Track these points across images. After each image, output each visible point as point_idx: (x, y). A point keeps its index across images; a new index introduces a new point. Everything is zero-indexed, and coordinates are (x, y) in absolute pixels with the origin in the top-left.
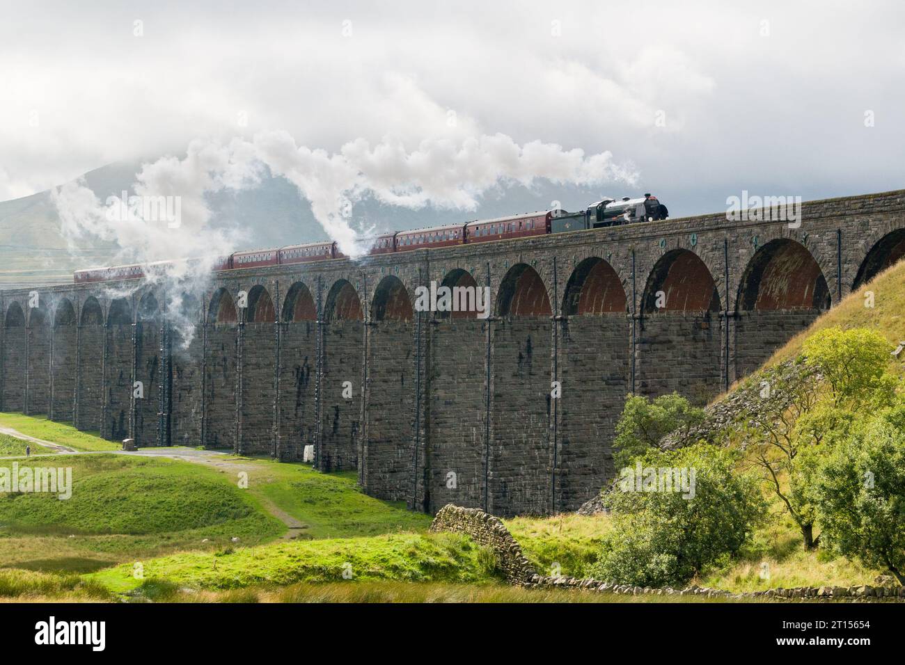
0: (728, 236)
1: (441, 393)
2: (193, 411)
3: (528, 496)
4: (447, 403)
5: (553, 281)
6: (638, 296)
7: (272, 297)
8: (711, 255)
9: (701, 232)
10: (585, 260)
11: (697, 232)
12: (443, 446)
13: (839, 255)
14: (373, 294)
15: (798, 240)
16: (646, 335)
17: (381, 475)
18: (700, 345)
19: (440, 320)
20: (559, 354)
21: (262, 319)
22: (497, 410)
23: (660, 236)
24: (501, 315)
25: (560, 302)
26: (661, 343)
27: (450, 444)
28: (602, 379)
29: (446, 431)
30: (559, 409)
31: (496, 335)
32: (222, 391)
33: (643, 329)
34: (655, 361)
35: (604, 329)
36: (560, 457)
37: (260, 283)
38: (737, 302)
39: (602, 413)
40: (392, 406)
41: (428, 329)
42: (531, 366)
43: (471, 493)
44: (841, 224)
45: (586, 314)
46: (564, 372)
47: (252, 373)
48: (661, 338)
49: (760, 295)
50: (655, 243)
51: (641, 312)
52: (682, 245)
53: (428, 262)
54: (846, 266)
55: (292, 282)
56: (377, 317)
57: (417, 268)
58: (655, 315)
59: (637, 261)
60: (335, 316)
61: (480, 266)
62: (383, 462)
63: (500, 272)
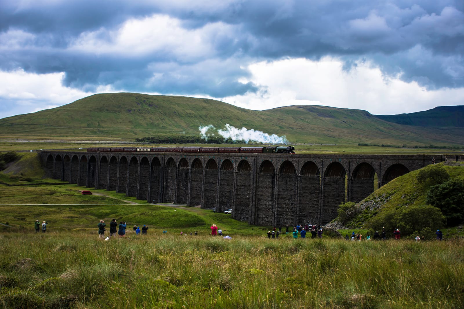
0: (350, 160)
1: (260, 193)
2: (170, 192)
3: (285, 221)
4: (261, 196)
5: (297, 166)
6: (323, 173)
7: (202, 162)
8: (345, 164)
9: (343, 159)
10: (308, 162)
11: (342, 158)
13: (380, 168)
14: (238, 164)
15: (369, 163)
16: (325, 182)
17: (238, 214)
18: (338, 185)
20: (299, 185)
21: (196, 168)
22: (278, 199)
23: (331, 158)
24: (280, 173)
25: (299, 172)
26: (329, 184)
27: (261, 207)
28: (309, 192)
30: (298, 199)
31: (279, 179)
32: (181, 187)
33: (324, 181)
34: (327, 189)
35: (310, 179)
36: (298, 212)
37: (198, 158)
38: (352, 176)
40: (241, 195)
41: (256, 175)
42: (287, 187)
43: (267, 220)
44: (381, 161)
45: (306, 175)
46: (300, 190)
47: (193, 183)
48: (329, 183)
49: (357, 175)
50: (329, 160)
51: (324, 176)
52: (337, 161)
53: (257, 157)
54: (382, 171)
55: (209, 158)
56: (239, 171)
57: (253, 158)
58: (327, 177)
59: (323, 164)
60: (223, 169)
61: (274, 160)
62: (239, 211)
63: (281, 162)
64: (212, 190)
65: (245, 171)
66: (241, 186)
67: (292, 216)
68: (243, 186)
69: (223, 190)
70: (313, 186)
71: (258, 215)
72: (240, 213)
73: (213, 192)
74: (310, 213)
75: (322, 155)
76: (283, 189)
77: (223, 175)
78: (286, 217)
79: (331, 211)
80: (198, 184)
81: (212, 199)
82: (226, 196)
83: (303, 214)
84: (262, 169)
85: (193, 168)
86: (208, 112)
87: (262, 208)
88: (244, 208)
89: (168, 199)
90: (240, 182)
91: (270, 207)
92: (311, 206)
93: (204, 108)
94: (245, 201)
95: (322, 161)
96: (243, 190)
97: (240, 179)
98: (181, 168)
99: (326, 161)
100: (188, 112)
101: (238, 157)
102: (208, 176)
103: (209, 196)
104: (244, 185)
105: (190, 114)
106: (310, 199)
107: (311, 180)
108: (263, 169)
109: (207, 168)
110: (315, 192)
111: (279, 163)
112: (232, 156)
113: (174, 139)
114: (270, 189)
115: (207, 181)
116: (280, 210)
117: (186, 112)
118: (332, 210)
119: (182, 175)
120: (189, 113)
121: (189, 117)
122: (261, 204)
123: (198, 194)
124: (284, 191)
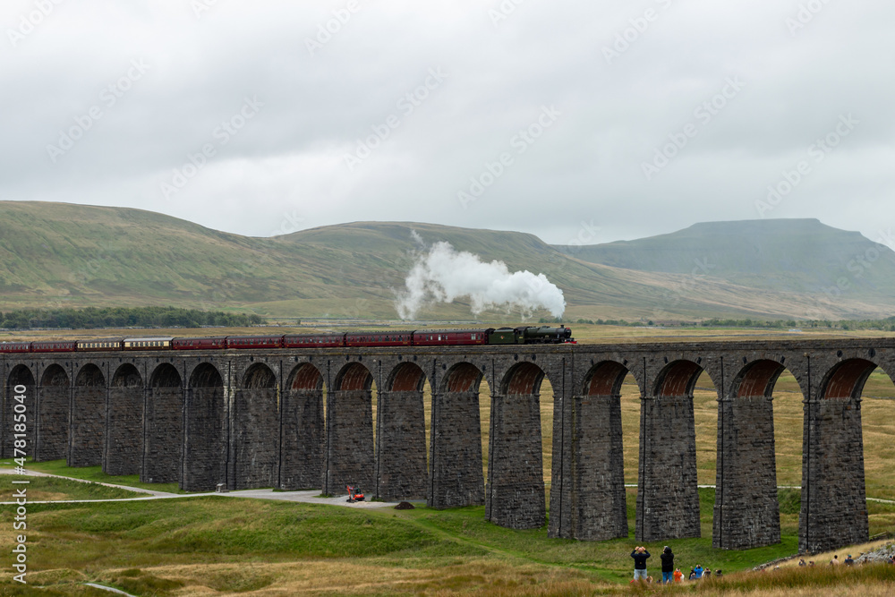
1: (582, 450)
2: (254, 460)
4: (587, 458)
6: (812, 388)
7: (372, 373)
10: (755, 361)
12: (585, 489)
14: (502, 374)
17: (506, 511)
18: (846, 421)
19: (582, 397)
23: (836, 349)
24: (655, 395)
27: (588, 489)
28: (751, 443)
29: (586, 479)
31: (652, 410)
33: (816, 411)
35: (751, 407)
39: (751, 466)
41: (571, 403)
45: (741, 398)
46: (730, 438)
52: (856, 356)
55: (399, 361)
56: (505, 393)
57: (560, 357)
58: (823, 401)
59: (812, 365)
60: (447, 389)
61: (634, 360)
62: (507, 502)
63: (658, 365)
64: (403, 450)
65: (519, 393)
66: (510, 433)
67: (685, 508)
68: (514, 433)
69: (448, 446)
70: (760, 427)
71: (581, 510)
72: (512, 508)
73: (406, 454)
74: (755, 498)
75: (805, 341)
76: (663, 439)
77: (446, 406)
78: (671, 512)
79: (834, 490)
80: (351, 434)
81: (404, 472)
82: (454, 464)
83: (740, 501)
84: (586, 385)
85: (338, 389)
86: (135, 243)
87: (589, 492)
88: (519, 493)
89: (249, 480)
90: (508, 424)
91: (609, 487)
92: (756, 479)
93: (121, 232)
94: (522, 474)
95: (808, 357)
96: (516, 444)
97: (508, 416)
98: (293, 391)
99: (823, 357)
100: (80, 245)
101: (502, 356)
102: (391, 410)
103: (397, 464)
104: (517, 430)
105: (86, 249)
106: (755, 462)
107: (755, 410)
108: (589, 386)
109: (390, 389)
110: (763, 442)
111: (653, 369)
112: (481, 354)
113: (70, 317)
114: (607, 438)
115: (389, 424)
116: (658, 494)
117: (75, 246)
118: (835, 487)
119: (296, 410)
120: (83, 248)
121: (84, 256)
122: (588, 482)
123: (352, 460)
124: (666, 443)
